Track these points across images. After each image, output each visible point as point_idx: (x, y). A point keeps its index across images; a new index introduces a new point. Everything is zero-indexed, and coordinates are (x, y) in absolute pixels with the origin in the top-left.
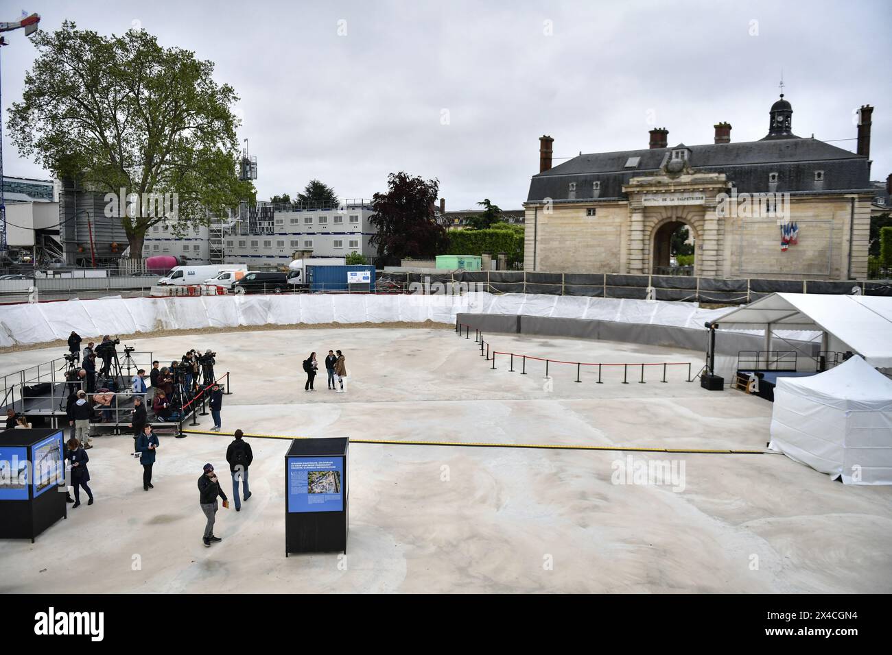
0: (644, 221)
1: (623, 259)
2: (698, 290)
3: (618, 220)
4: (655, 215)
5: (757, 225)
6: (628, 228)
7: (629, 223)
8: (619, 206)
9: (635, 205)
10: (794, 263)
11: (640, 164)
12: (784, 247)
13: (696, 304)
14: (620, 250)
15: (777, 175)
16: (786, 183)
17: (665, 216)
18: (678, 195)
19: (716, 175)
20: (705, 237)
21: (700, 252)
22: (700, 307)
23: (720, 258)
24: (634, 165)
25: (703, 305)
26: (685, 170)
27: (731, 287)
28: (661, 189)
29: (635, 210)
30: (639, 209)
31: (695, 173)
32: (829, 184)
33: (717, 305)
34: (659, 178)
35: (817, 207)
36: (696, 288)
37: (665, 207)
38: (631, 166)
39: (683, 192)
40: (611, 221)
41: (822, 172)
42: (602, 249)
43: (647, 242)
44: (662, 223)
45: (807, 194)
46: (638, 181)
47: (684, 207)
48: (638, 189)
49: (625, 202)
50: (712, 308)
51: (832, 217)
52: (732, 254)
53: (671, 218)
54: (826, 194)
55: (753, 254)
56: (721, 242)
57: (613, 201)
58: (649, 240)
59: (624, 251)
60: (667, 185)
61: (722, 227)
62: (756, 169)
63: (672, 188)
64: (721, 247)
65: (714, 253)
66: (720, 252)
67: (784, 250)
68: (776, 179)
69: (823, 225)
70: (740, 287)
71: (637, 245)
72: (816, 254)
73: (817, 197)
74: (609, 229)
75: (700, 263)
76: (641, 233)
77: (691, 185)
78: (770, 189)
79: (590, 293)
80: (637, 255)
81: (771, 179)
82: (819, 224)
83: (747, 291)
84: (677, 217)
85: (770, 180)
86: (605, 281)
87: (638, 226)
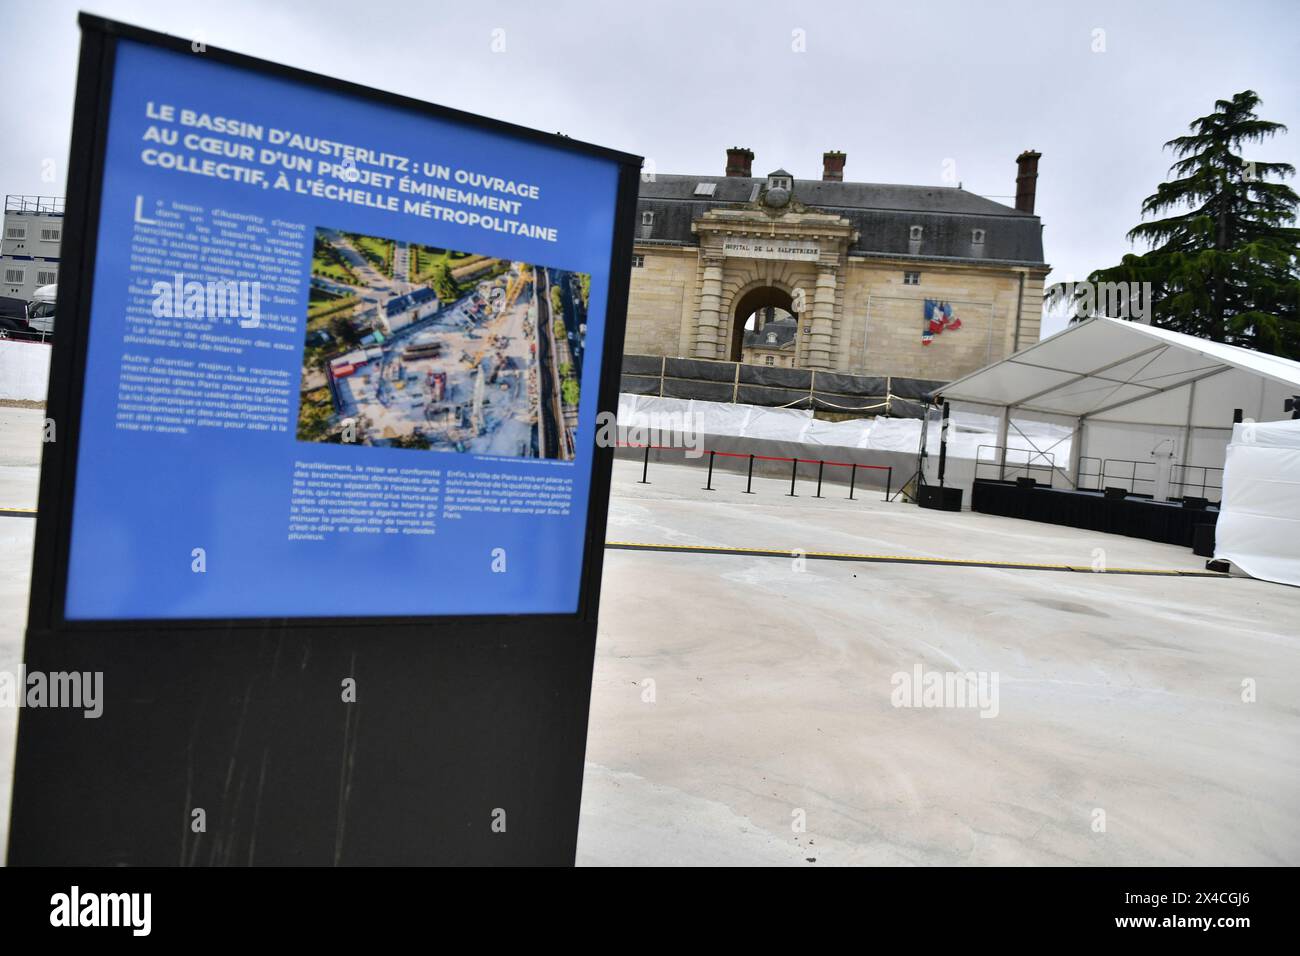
0: (722, 282)
1: (685, 342)
2: (812, 391)
3: (680, 277)
4: (740, 274)
5: (890, 303)
6: (697, 292)
7: (698, 284)
8: (681, 255)
9: (711, 253)
10: (939, 363)
11: (717, 192)
12: (927, 338)
13: (810, 413)
14: (680, 328)
15: (921, 229)
16: (932, 242)
17: (755, 277)
18: (780, 244)
19: (838, 218)
20: (815, 314)
21: (806, 338)
22: (815, 417)
23: (835, 349)
24: (709, 193)
25: (820, 414)
26: (790, 205)
27: (861, 389)
28: (755, 230)
29: (712, 261)
30: (717, 261)
31: (806, 212)
32: (991, 249)
33: (841, 416)
34: (750, 214)
35: (975, 282)
36: (810, 388)
37: (756, 262)
38: (703, 193)
39: (788, 239)
40: (670, 278)
41: (983, 232)
42: (652, 323)
43: (725, 316)
44: (749, 288)
45: (962, 262)
46: (719, 215)
47: (786, 264)
48: (718, 227)
49: (693, 249)
50: (834, 420)
51: (992, 298)
52: (852, 344)
53: (764, 280)
54: (987, 264)
55: (883, 347)
56: (838, 325)
57: (674, 245)
58: (728, 313)
59: (686, 330)
60: (765, 225)
61: (840, 302)
62: (892, 219)
63: (772, 231)
64: (837, 333)
65: (827, 339)
66: (836, 341)
67: (926, 343)
68: (919, 236)
69: (981, 310)
70: (875, 389)
71: (710, 319)
72: (971, 351)
73: (977, 268)
74: (666, 291)
75: (804, 355)
76: (718, 299)
77: (802, 228)
78: (911, 249)
79: (637, 389)
80: (708, 335)
81: (911, 233)
82: (976, 308)
83: (886, 395)
84: (774, 281)
85: (911, 237)
86: (663, 370)
87: (712, 288)
